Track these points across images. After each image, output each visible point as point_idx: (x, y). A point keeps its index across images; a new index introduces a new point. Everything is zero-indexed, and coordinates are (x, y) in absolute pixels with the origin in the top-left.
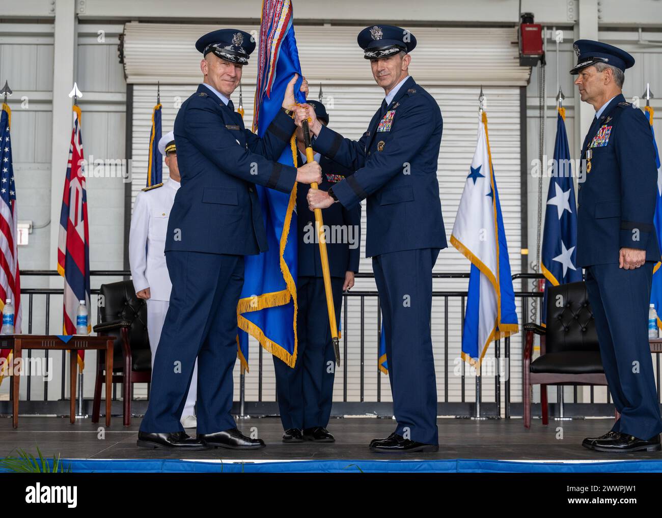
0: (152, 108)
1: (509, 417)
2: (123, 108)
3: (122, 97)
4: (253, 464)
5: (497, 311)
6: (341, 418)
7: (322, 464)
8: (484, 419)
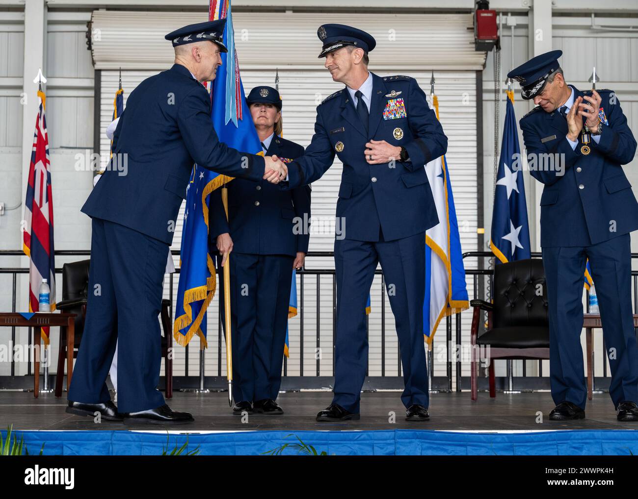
0: (114, 93)
1: (461, 391)
2: (92, 93)
3: (90, 83)
4: (198, 434)
5: (448, 287)
6: (297, 391)
7: (265, 434)
8: (436, 392)
